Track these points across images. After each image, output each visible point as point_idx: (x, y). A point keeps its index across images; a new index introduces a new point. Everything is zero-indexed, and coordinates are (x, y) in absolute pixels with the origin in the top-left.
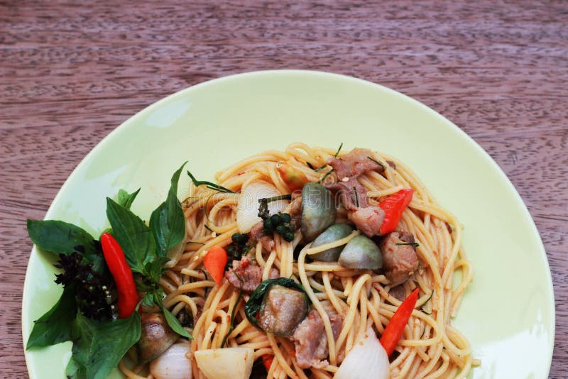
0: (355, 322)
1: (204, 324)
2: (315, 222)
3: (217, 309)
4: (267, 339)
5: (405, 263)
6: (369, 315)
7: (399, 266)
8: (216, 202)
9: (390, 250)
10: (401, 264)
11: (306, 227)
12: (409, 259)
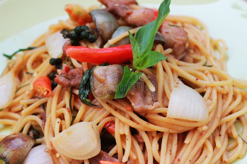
0: (165, 77)
1: (50, 125)
2: (107, 25)
3: (57, 109)
4: (105, 110)
5: (180, 38)
6: (172, 70)
7: (177, 41)
8: (28, 58)
9: (167, 33)
10: (178, 39)
11: (102, 30)
12: (181, 34)
